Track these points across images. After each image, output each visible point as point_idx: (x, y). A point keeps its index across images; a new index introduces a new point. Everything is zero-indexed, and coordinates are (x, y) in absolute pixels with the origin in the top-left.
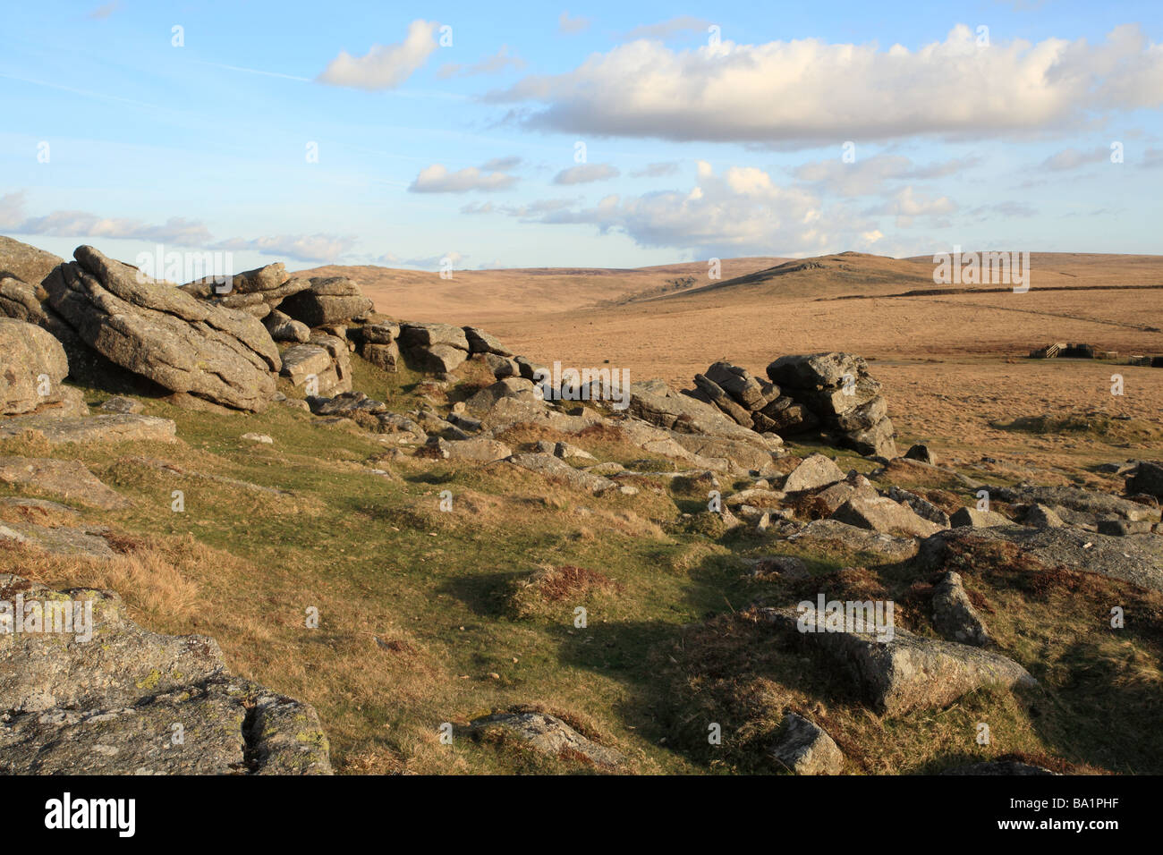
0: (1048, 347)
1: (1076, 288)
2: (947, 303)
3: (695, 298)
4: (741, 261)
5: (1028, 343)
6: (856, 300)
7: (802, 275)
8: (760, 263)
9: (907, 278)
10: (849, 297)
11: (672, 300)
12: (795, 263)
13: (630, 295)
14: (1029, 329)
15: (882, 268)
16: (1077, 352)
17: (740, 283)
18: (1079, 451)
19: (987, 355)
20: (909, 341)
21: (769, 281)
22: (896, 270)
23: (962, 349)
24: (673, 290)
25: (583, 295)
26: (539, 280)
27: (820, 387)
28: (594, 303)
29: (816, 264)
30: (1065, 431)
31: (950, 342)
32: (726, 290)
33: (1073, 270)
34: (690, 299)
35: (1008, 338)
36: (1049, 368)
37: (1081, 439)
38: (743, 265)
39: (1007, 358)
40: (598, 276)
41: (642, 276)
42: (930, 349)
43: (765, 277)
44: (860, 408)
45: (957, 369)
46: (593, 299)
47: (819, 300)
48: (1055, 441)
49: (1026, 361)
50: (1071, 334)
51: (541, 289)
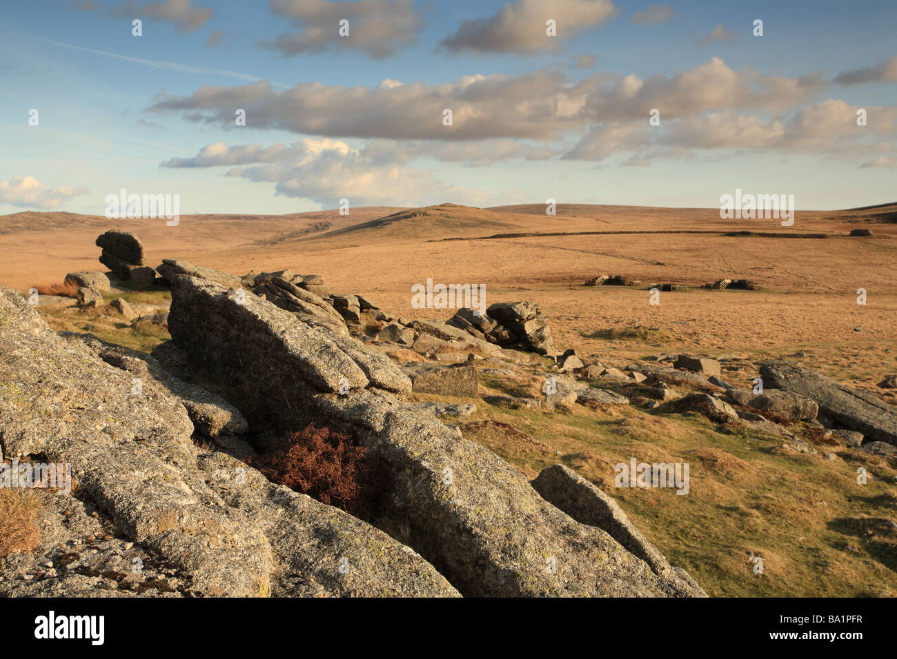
0: (597, 278)
1: (609, 233)
2: (523, 244)
3: (334, 238)
4: (365, 209)
5: (582, 274)
6: (458, 242)
7: (414, 221)
8: (380, 211)
9: (490, 223)
10: (451, 239)
11: (316, 241)
12: (408, 212)
13: (280, 235)
14: (581, 264)
15: (472, 216)
16: (615, 281)
17: (367, 227)
18: (634, 349)
19: (557, 284)
20: (503, 273)
21: (389, 226)
22: (482, 217)
23: (539, 279)
24: (314, 231)
25: (243, 236)
26: (207, 224)
27: (518, 320)
28: (251, 242)
29: (424, 213)
30: (624, 338)
31: (531, 275)
32: (357, 232)
33: (605, 217)
34: (329, 240)
35: (568, 271)
36: (599, 293)
37: (634, 342)
38: (367, 213)
39: (571, 286)
40: (254, 221)
41: (289, 221)
42: (518, 280)
43: (385, 223)
44: (538, 331)
45: (541, 295)
46: (252, 239)
47: (430, 241)
48: (620, 344)
49: (582, 288)
50: (609, 267)
51: (208, 231)
